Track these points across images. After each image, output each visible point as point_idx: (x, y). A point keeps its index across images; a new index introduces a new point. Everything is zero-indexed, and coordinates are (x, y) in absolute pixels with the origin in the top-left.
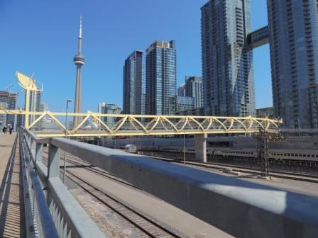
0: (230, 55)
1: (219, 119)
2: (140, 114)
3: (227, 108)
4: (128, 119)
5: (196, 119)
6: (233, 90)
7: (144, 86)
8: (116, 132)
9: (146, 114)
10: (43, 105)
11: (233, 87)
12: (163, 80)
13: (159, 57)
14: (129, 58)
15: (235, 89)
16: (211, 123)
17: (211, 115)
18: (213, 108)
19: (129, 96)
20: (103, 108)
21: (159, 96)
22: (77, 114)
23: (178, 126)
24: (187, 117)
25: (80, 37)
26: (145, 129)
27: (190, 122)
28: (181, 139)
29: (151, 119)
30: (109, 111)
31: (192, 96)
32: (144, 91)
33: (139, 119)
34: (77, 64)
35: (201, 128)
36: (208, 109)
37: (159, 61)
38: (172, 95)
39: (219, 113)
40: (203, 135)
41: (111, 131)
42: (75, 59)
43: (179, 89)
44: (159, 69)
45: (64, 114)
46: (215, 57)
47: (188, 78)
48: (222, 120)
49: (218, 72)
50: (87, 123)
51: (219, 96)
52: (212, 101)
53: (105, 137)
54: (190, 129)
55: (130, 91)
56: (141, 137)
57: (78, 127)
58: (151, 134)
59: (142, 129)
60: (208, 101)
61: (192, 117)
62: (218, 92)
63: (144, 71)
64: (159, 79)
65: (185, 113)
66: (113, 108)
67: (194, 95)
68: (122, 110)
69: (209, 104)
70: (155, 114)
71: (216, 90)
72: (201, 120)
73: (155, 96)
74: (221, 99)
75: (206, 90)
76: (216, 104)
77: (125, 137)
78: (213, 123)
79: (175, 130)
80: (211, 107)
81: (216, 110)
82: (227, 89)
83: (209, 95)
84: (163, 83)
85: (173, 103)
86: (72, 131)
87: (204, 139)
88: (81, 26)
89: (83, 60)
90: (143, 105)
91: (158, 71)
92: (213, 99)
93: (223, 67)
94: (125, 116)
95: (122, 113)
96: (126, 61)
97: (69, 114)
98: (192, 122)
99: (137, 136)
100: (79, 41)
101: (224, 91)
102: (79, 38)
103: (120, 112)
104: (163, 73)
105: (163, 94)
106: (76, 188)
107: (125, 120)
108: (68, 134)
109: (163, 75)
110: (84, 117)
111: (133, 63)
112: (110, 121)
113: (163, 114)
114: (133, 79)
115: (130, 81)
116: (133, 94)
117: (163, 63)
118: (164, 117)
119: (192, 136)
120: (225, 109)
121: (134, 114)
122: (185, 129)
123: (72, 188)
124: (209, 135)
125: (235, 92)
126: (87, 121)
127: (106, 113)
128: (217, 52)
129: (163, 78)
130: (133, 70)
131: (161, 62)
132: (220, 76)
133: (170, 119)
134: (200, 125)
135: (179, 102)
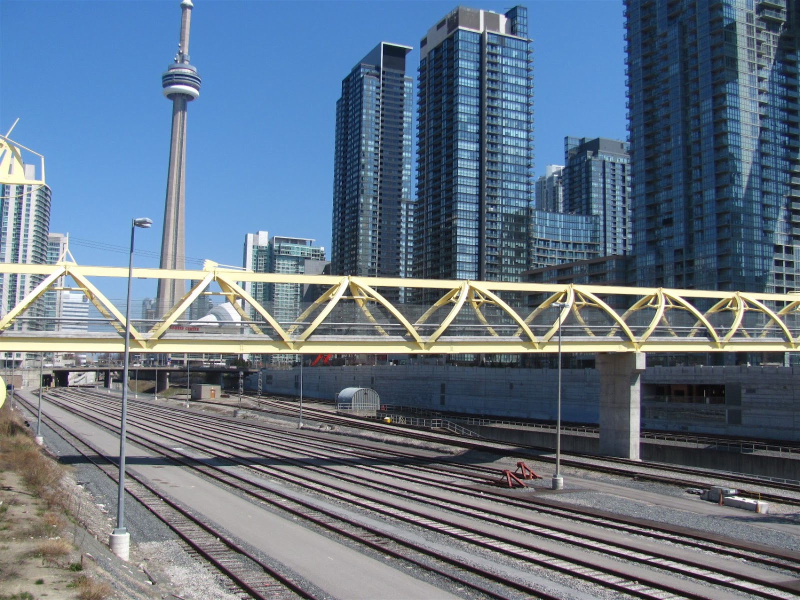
0: (733, 62)
1: (690, 300)
2: (395, 274)
3: (720, 257)
4: (348, 292)
5: (602, 296)
6: (742, 193)
7: (410, 172)
8: (307, 342)
9: (417, 275)
10: (56, 244)
11: (745, 179)
12: (481, 151)
13: (467, 66)
14: (356, 70)
15: (749, 188)
16: (659, 315)
17: (659, 282)
18: (669, 258)
19: (356, 211)
20: (259, 251)
21: (466, 207)
22: (167, 274)
23: (537, 320)
24: (569, 289)
26: (412, 330)
27: (583, 309)
28: (546, 372)
29: (437, 293)
30: (281, 263)
31: (588, 212)
32: (410, 191)
33: (390, 293)
35: (621, 333)
36: (650, 260)
37: (467, 81)
38: (516, 207)
39: (690, 276)
40: (631, 356)
41: (286, 337)
43: (541, 184)
44: (466, 110)
45: (123, 272)
46: (675, 69)
47: (574, 144)
48: (704, 304)
49: (686, 123)
50: (202, 306)
51: (689, 212)
52: (664, 231)
53: (266, 357)
54: (583, 333)
55: (359, 191)
56: (397, 359)
57: (171, 321)
58: (435, 350)
59: (403, 332)
60: (649, 231)
61: (588, 290)
62: (688, 198)
63: (410, 116)
64: (466, 147)
65: (564, 275)
66: (296, 250)
67: (596, 209)
68: (328, 259)
69: (653, 244)
70: (450, 275)
71: (678, 190)
72: (622, 303)
73: (451, 211)
74: (697, 225)
75: (641, 188)
76: (679, 242)
77: (339, 360)
78: (667, 312)
79: (525, 338)
80: (659, 254)
81: (678, 264)
82: (718, 189)
83: (653, 207)
84: (480, 160)
85: (519, 237)
86: (150, 335)
87: (635, 374)
89: (192, 80)
90: (406, 244)
91: (462, 118)
92: (668, 222)
93: (707, 105)
94: (342, 282)
95: (327, 271)
96: (346, 81)
97: (137, 273)
98: (590, 310)
99: (383, 357)
101: (710, 195)
103: (321, 265)
104: (481, 124)
105: (480, 203)
106: (160, 538)
107: (338, 295)
108: (137, 343)
109: (480, 133)
110: (194, 284)
111: (371, 88)
112: (284, 299)
113: (479, 278)
114: (369, 146)
115: (359, 154)
116: (368, 203)
117: (481, 88)
118: (484, 287)
119: (587, 361)
120: (713, 263)
121: (371, 273)
122: (562, 332)
123: (147, 539)
124: (653, 359)
125: (748, 200)
126: (202, 297)
127: (270, 268)
128: (684, 52)
129: (480, 142)
130: (370, 114)
131: (473, 84)
132: (693, 136)
133: (504, 295)
134: (620, 320)
135: (538, 234)
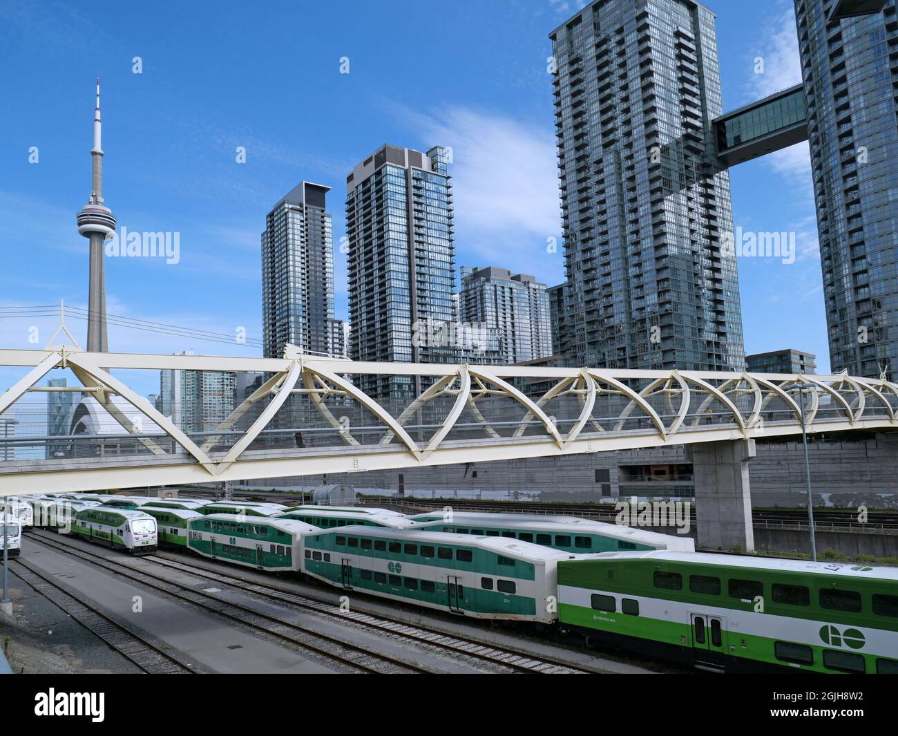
25: (98, 148)
34: (87, 234)
42: (83, 219)
88: (98, 115)
100: (94, 162)
102: (94, 153)
